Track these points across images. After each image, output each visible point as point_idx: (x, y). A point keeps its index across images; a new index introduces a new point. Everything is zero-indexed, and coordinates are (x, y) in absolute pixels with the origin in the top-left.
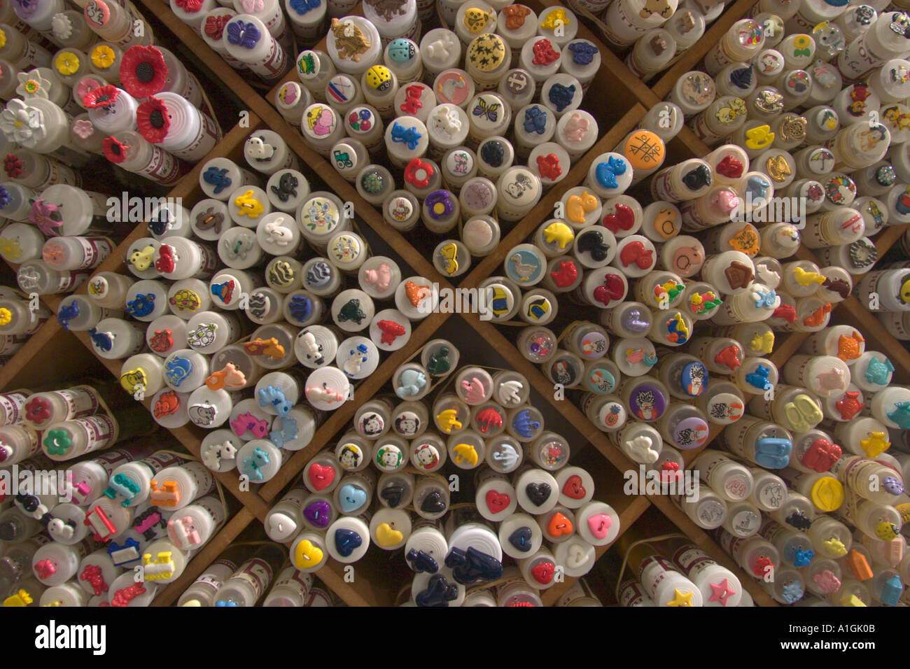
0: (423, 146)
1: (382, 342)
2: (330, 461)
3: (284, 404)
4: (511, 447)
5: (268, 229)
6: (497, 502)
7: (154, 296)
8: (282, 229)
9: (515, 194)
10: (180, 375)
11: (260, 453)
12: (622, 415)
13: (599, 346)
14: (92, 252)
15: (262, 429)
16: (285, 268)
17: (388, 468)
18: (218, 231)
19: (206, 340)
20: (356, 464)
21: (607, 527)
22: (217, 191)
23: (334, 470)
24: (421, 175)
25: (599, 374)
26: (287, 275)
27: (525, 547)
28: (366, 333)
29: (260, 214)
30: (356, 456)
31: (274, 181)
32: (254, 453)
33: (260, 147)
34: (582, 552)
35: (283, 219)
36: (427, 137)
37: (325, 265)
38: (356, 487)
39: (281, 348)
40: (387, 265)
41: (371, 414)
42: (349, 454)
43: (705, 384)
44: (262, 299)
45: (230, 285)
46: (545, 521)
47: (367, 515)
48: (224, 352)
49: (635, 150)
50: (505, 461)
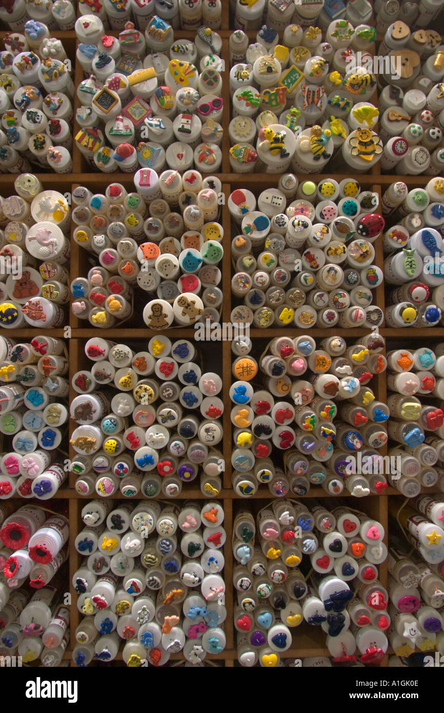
0: (156, 456)
1: (216, 545)
2: (242, 614)
3: (202, 611)
4: (308, 540)
5: (127, 548)
6: (324, 562)
7: (108, 619)
8: (132, 542)
9: (212, 439)
10: (150, 642)
11: (212, 640)
12: (340, 484)
13: (303, 467)
14: (63, 622)
15: (203, 627)
16: (150, 558)
17: (267, 596)
18: (107, 565)
19: (146, 617)
20: (253, 606)
21: (377, 531)
22: (91, 550)
23: (247, 616)
24: (167, 469)
25: (315, 477)
26: (153, 560)
27: (353, 571)
28: (206, 548)
29: (117, 543)
30: (250, 603)
31: (109, 524)
32: (210, 642)
33: (91, 518)
34: (377, 549)
35: (129, 538)
36: (154, 451)
37: (164, 541)
38: (263, 614)
39: (179, 591)
40: (188, 515)
41: (240, 580)
42: (247, 605)
43: (360, 438)
44: (153, 579)
45: (134, 584)
46: (350, 552)
47: (278, 620)
48: (158, 613)
49: (242, 374)
50: (311, 548)
